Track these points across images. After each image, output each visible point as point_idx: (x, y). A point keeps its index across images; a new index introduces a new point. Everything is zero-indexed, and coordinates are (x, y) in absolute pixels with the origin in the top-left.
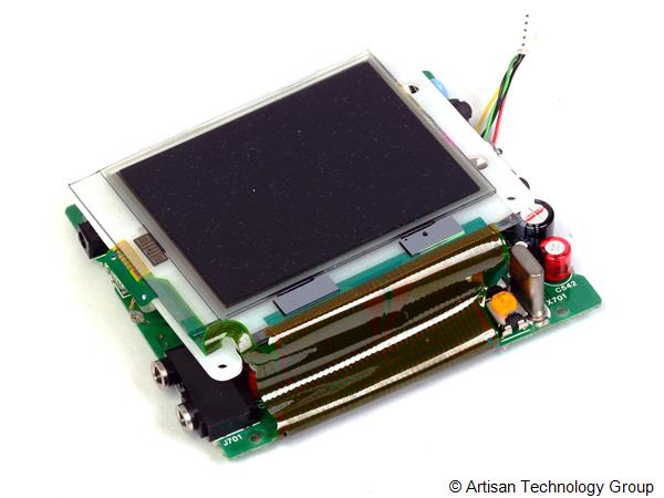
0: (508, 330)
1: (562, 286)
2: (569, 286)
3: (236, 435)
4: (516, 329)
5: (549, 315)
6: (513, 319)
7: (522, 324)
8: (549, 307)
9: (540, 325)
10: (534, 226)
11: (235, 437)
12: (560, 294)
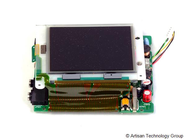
0: (123, 109)
1: (146, 104)
2: (148, 105)
3: (40, 106)
4: (125, 109)
5: (138, 110)
6: (125, 106)
7: (128, 109)
8: (139, 108)
9: (134, 111)
10: (144, 85)
11: (39, 106)
12: (144, 106)
